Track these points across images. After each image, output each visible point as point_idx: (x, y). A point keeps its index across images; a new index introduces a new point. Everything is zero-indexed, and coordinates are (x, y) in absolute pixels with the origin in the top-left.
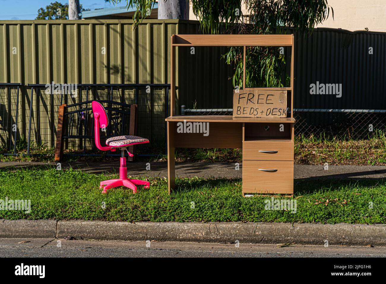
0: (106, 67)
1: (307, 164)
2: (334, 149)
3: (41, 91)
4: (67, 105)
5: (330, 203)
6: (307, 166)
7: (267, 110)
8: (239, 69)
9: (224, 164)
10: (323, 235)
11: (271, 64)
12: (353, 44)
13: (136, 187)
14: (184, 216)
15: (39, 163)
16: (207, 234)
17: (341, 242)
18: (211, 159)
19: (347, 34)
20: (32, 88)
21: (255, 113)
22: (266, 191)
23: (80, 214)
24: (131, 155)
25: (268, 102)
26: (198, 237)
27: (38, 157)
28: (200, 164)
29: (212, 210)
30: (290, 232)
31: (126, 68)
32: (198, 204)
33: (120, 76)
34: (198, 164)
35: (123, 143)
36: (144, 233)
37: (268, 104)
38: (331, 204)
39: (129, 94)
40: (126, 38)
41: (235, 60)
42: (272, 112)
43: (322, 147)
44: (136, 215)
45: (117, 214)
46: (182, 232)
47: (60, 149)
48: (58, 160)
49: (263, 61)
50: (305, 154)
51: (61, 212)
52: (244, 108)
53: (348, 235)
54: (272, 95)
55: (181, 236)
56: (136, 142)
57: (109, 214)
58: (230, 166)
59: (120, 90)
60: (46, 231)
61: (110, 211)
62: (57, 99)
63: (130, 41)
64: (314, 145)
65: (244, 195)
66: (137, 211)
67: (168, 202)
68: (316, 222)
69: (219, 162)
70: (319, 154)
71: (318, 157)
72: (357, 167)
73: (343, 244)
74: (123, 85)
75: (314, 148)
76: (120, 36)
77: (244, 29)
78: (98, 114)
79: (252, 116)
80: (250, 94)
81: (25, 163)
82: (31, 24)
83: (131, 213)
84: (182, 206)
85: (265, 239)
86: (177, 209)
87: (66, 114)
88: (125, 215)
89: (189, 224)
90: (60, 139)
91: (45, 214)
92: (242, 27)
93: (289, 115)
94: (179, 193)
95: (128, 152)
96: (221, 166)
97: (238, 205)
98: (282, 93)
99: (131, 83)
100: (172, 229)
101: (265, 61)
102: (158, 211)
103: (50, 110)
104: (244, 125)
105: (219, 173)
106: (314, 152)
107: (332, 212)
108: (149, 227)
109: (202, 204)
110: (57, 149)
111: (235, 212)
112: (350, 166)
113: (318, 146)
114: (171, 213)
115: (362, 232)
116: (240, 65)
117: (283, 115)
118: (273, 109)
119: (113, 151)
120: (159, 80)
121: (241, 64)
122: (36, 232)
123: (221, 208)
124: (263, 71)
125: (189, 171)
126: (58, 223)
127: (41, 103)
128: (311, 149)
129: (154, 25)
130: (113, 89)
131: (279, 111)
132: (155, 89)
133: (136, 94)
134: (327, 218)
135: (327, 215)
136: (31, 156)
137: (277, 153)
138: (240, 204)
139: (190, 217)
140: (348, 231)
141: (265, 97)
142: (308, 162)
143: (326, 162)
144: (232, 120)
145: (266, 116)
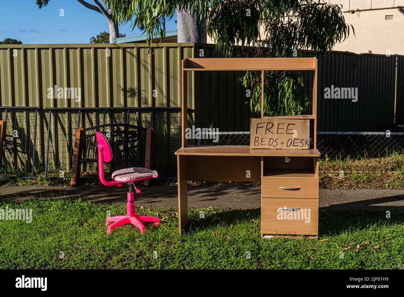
0: (122, 89)
1: (324, 188)
2: (350, 172)
3: (59, 114)
4: (84, 129)
5: (361, 248)
6: (324, 191)
7: (288, 140)
8: (256, 92)
9: (240, 189)
11: (289, 87)
12: (359, 65)
13: (143, 226)
14: (196, 266)
15: (56, 188)
18: (227, 183)
19: (354, 56)
20: (50, 112)
21: (275, 144)
23: (78, 264)
24: (138, 191)
25: (288, 132)
27: (54, 180)
28: (216, 188)
29: (227, 259)
31: (143, 91)
32: (211, 250)
33: (137, 99)
34: (214, 188)
35: (129, 179)
37: (288, 134)
38: (363, 249)
39: (146, 118)
40: (142, 62)
41: (252, 84)
43: (338, 169)
44: (140, 264)
45: (118, 263)
47: (76, 173)
48: (74, 184)
49: (281, 84)
50: (321, 177)
51: (56, 261)
52: (262, 138)
54: (293, 124)
56: (144, 177)
57: (110, 263)
58: (246, 192)
59: (136, 113)
61: (111, 258)
62: (74, 122)
63: (146, 65)
64: (330, 167)
65: (263, 236)
66: (142, 260)
67: (177, 247)
69: (235, 186)
70: (336, 177)
71: (335, 180)
72: (375, 191)
74: (139, 108)
75: (330, 170)
76: (136, 59)
77: (260, 51)
78: (101, 146)
79: (271, 147)
80: (269, 123)
81: (42, 188)
82: (48, 49)
83: (134, 262)
84: (193, 252)
86: (187, 256)
87: (82, 138)
88: (128, 264)
90: (77, 163)
91: (37, 263)
92: (259, 50)
93: (312, 147)
94: (191, 235)
95: (135, 188)
96: (237, 192)
97: (257, 251)
98: (304, 122)
99: (148, 107)
101: (283, 84)
102: (165, 259)
103: (68, 133)
104: (262, 159)
105: (235, 200)
106: (330, 175)
107: (365, 261)
109: (216, 250)
110: (73, 173)
111: (253, 261)
112: (368, 190)
113: (334, 168)
114: (180, 263)
116: (257, 89)
117: (305, 146)
118: (295, 139)
119: (119, 185)
120: (175, 103)
121: (258, 87)
123: (237, 255)
124: (280, 94)
125: (204, 197)
127: (59, 127)
128: (327, 171)
129: (170, 49)
130: (130, 112)
131: (301, 141)
132: (172, 113)
133: (153, 118)
135: (360, 265)
136: (48, 180)
137: (300, 190)
138: (259, 249)
139: (202, 266)
141: (285, 126)
142: (325, 186)
143: (343, 185)
144: (249, 153)
145: (286, 148)
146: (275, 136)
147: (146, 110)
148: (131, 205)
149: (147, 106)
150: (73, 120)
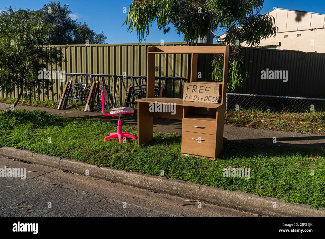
3: (123, 79)
6: (254, 129)
7: (205, 97)
10: (221, 198)
12: (306, 59)
16: (141, 182)
17: (235, 207)
20: (119, 77)
21: (197, 99)
22: (197, 154)
23: (75, 156)
25: (206, 92)
26: (135, 184)
30: (197, 192)
31: (162, 68)
33: (159, 72)
36: (104, 175)
37: (206, 93)
39: (163, 82)
42: (208, 99)
46: (126, 178)
50: (256, 121)
51: (66, 153)
52: (190, 95)
53: (241, 202)
54: (209, 87)
55: (125, 181)
59: (158, 80)
60: (55, 164)
65: (183, 154)
66: (105, 159)
68: (219, 187)
70: (265, 122)
71: (263, 124)
72: (286, 133)
73: (236, 209)
74: (160, 77)
79: (195, 101)
80: (194, 86)
82: (119, 46)
85: (179, 193)
87: (130, 91)
89: (131, 174)
93: (220, 102)
98: (216, 86)
100: (120, 175)
104: (184, 107)
106: (262, 120)
107: (234, 180)
108: (107, 172)
112: (282, 132)
115: (253, 202)
117: (215, 101)
118: (209, 97)
120: (178, 75)
122: (50, 163)
126: (61, 160)
127: (123, 85)
128: (261, 118)
131: (213, 98)
134: (228, 185)
135: (229, 182)
137: (205, 128)
139: (134, 168)
140: (242, 200)
141: (204, 88)
142: (255, 127)
143: (267, 128)
144: (182, 104)
145: (204, 101)
146: (198, 94)
147: (163, 78)
148: (119, 127)
149: (163, 76)
150: (129, 82)
